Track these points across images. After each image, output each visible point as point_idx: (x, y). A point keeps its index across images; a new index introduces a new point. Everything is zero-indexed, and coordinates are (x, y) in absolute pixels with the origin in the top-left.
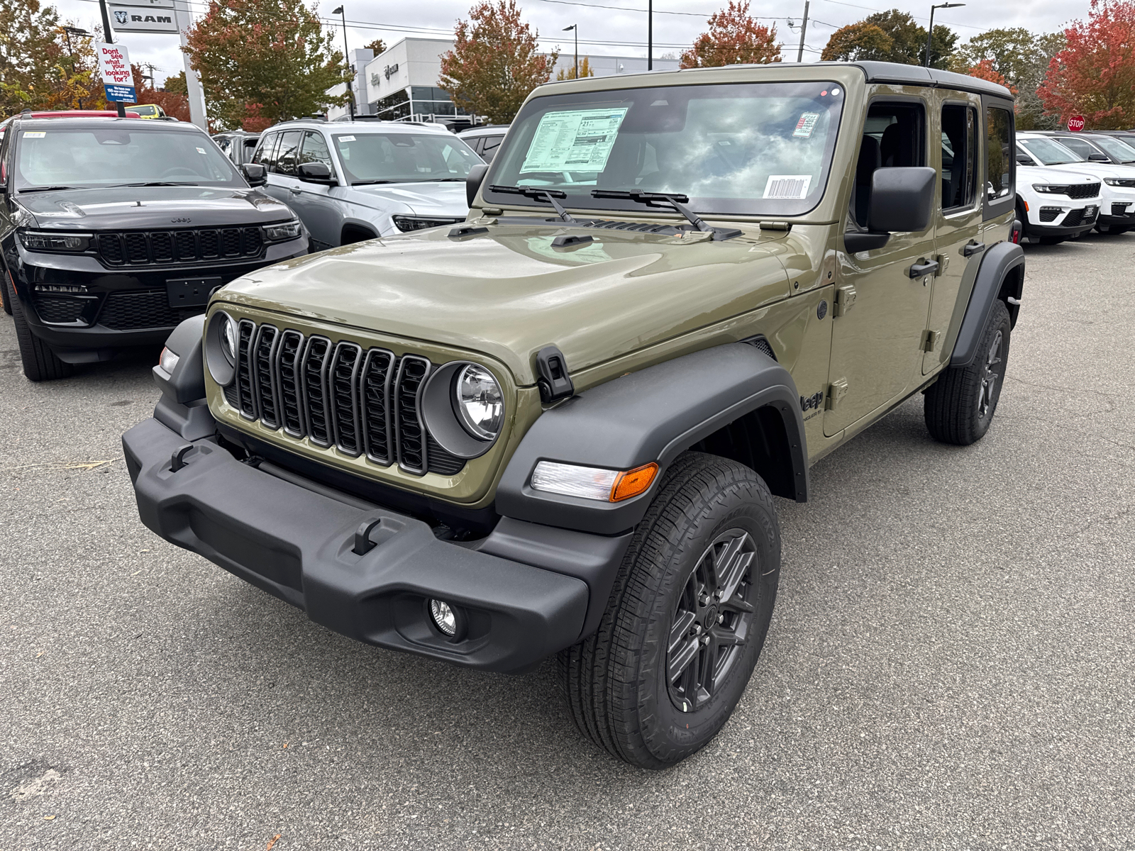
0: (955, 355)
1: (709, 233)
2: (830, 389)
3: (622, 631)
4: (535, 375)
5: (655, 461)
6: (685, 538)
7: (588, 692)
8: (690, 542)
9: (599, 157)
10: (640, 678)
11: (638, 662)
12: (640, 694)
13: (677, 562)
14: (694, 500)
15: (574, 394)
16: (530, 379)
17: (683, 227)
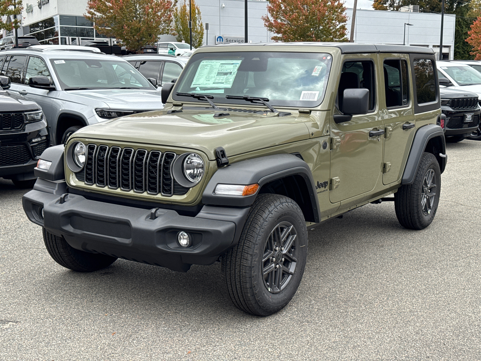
0: (404, 178)
1: (278, 113)
2: (331, 181)
3: (246, 247)
4: (215, 157)
5: (257, 183)
6: (268, 217)
7: (233, 273)
8: (270, 218)
9: (229, 81)
10: (253, 265)
11: (252, 259)
12: (253, 271)
13: (265, 224)
14: (271, 205)
15: (229, 164)
16: (214, 158)
17: (267, 111)
